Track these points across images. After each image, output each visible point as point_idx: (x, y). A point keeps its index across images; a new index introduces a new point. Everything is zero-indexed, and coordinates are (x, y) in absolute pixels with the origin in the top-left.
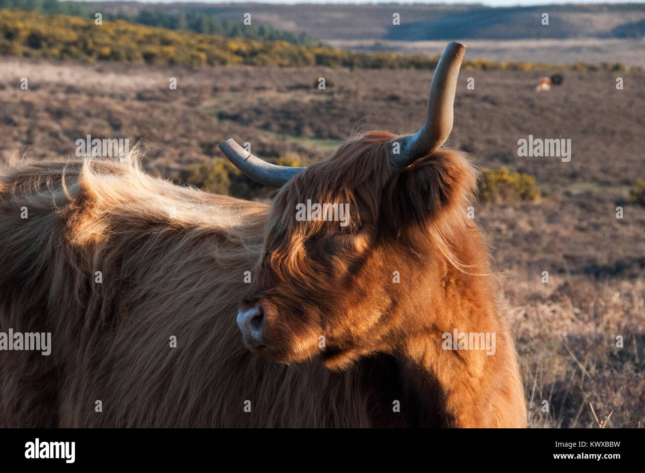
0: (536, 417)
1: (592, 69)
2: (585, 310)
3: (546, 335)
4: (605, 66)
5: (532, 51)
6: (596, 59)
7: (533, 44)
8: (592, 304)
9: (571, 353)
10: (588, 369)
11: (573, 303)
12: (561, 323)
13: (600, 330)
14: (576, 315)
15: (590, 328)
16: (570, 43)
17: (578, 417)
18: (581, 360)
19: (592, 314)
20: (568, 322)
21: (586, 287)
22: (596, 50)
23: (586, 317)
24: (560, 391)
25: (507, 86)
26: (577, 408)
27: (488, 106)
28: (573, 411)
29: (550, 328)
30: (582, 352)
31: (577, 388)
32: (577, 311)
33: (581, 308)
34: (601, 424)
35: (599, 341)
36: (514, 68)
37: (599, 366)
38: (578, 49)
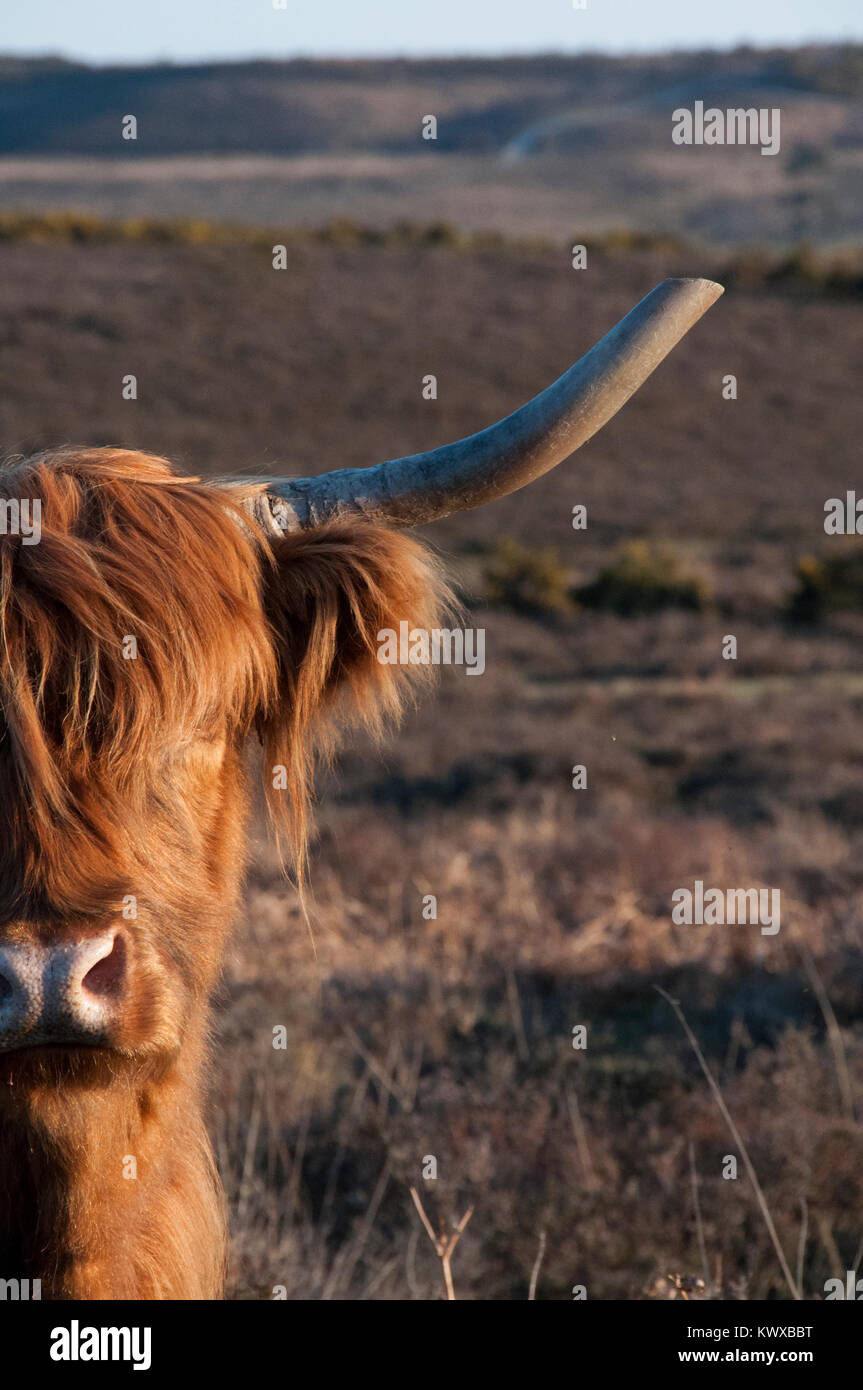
0: (261, 1221)
1: (371, 238)
2: (380, 907)
3: (276, 984)
4: (404, 230)
5: (209, 189)
6: (383, 212)
7: (208, 168)
8: (395, 890)
9: (349, 1030)
10: (394, 1076)
11: (345, 888)
12: (313, 943)
13: (420, 960)
14: (355, 920)
15: (391, 957)
16: (308, 166)
17: (371, 1212)
18: (373, 1046)
19: (395, 914)
20: (334, 941)
21: (379, 842)
22: (379, 185)
23: (380, 924)
24: (323, 1143)
25: (141, 288)
26: (369, 1189)
27: (93, 342)
28: (360, 1197)
29: (287, 962)
30: (377, 1028)
31: (369, 1132)
32: (356, 908)
33: (365, 899)
34: (440, 1243)
35: (420, 991)
36: (160, 236)
37: (428, 1070)
38: (329, 184)
